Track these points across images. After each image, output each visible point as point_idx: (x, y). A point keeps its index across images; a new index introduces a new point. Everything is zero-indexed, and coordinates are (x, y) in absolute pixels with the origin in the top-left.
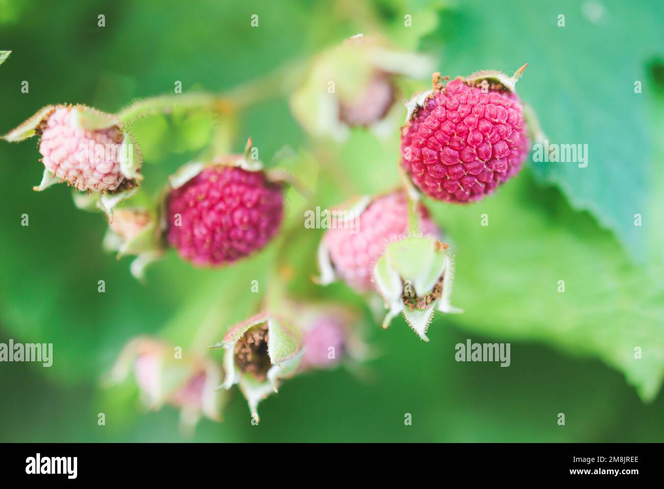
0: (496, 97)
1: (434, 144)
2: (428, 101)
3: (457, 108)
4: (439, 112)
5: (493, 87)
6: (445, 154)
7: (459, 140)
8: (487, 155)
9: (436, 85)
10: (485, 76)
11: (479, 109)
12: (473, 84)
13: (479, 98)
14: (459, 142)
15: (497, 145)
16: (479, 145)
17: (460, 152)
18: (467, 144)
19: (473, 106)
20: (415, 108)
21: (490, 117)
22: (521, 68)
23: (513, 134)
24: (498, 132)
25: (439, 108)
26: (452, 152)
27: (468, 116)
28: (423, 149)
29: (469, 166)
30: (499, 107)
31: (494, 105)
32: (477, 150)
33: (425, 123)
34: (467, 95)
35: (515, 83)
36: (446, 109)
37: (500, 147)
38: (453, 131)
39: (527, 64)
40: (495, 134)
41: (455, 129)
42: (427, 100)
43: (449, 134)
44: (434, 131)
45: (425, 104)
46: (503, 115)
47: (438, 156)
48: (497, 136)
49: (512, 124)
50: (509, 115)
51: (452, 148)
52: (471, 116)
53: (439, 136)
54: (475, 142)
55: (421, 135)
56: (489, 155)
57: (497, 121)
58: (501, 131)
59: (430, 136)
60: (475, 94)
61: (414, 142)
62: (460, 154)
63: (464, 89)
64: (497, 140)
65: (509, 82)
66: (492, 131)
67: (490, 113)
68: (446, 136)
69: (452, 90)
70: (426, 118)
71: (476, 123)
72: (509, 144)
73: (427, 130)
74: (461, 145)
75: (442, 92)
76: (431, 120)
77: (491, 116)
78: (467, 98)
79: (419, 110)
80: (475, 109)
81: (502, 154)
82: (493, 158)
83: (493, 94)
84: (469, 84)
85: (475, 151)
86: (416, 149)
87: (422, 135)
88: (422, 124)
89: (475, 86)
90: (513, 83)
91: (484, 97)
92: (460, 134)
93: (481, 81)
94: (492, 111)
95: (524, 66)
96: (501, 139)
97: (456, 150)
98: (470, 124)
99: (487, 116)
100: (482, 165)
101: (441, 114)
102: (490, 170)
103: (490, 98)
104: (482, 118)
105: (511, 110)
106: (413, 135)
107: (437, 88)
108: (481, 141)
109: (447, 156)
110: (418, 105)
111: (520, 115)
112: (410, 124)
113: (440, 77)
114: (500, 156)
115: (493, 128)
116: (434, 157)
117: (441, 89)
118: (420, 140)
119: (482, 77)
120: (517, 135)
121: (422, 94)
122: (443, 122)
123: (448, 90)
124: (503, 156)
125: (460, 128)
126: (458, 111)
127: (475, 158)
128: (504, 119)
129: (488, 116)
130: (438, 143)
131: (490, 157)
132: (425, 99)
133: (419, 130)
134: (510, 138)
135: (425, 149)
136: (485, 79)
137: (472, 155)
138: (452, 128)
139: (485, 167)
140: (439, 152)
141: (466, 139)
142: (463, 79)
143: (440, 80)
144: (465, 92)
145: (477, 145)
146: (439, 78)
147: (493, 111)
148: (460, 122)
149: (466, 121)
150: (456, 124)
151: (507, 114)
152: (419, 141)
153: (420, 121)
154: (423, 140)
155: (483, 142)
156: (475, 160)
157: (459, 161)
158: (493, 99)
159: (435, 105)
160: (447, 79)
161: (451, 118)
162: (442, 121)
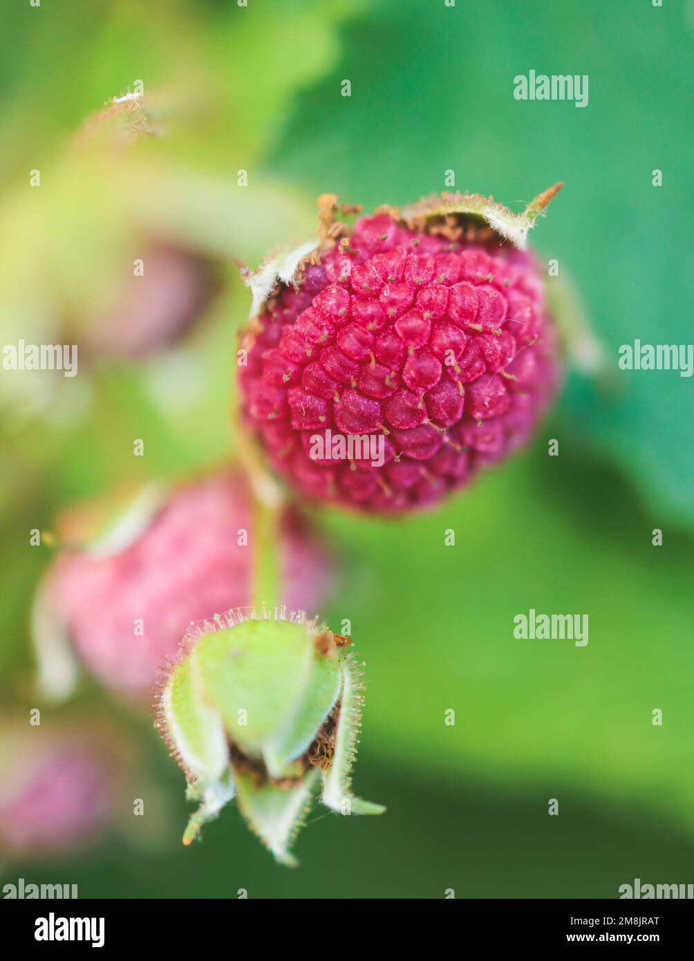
0: (479, 261)
1: (318, 380)
2: (307, 271)
3: (379, 292)
4: (332, 301)
5: (471, 235)
6: (345, 408)
7: (380, 375)
8: (452, 411)
9: (328, 228)
10: (451, 210)
11: (434, 296)
12: (422, 225)
13: (435, 267)
14: (381, 380)
15: (478, 385)
16: (433, 388)
17: (384, 404)
18: (402, 385)
19: (420, 288)
20: (272, 290)
21: (460, 316)
22: (543, 195)
23: (519, 358)
24: (482, 355)
25: (334, 291)
26: (364, 403)
27: (405, 312)
28: (291, 392)
29: (405, 439)
30: (487, 289)
31: (472, 286)
32: (427, 400)
33: (298, 327)
34: (404, 257)
35: (526, 231)
36: (352, 291)
37: (487, 391)
38: (368, 351)
39: (558, 184)
40: (473, 361)
41: (374, 347)
42: (303, 268)
43: (356, 358)
44: (318, 348)
45: (296, 279)
46: (494, 312)
47: (326, 414)
48: (477, 364)
49: (517, 336)
50: (510, 311)
51: (363, 393)
52: (412, 315)
53: (331, 364)
54: (422, 379)
55: (285, 357)
56: (456, 412)
57: (478, 327)
58: (488, 352)
59: (306, 362)
60: (426, 255)
61: (269, 373)
62: (384, 409)
63: (397, 242)
64: (477, 376)
65: (513, 227)
66: (466, 353)
67: (462, 308)
68: (351, 364)
69: (368, 241)
70: (299, 311)
71: (426, 334)
72: (507, 383)
73: (302, 345)
74: (385, 389)
75: (340, 248)
76: (313, 322)
77: (466, 313)
78: (405, 266)
79: (282, 292)
80: (426, 296)
81: (490, 408)
82: (468, 418)
83: (469, 254)
84: (411, 226)
85: (420, 406)
86: (274, 391)
87: (289, 357)
88: (290, 327)
89: (427, 231)
90: (522, 231)
91: (449, 262)
92: (386, 358)
93: (440, 220)
94: (466, 301)
95: (552, 189)
96: (490, 371)
97: (374, 399)
98: (410, 335)
99: (454, 314)
100: (439, 437)
101: (339, 306)
102: (458, 448)
103: (462, 266)
104: (441, 321)
105: (516, 296)
106: (266, 355)
107: (329, 237)
108: (439, 379)
109: (351, 413)
110: (279, 280)
111: (538, 308)
112: (258, 327)
113: (338, 206)
114: (485, 413)
115: (468, 344)
116: (317, 415)
117: (338, 238)
118: (284, 367)
119: (444, 210)
120: (530, 363)
121: (292, 250)
122: (344, 326)
123: (357, 241)
124: (491, 413)
125: (385, 344)
126: (382, 299)
127: (421, 420)
128: (495, 321)
129: (457, 315)
130: (329, 380)
131: (459, 416)
132: (299, 266)
133: (281, 344)
134: (512, 368)
135: (295, 393)
136: (450, 215)
137: (414, 413)
138: (363, 343)
139: (446, 439)
140: (330, 403)
141: (400, 373)
142: (395, 214)
143: (339, 215)
144: (398, 248)
145: (426, 388)
146: (334, 209)
147: (471, 300)
148: (384, 329)
149: (401, 328)
150: (376, 333)
151: (506, 306)
152: (280, 371)
153: (285, 321)
154: (291, 369)
155: (443, 380)
156: (420, 426)
157: (381, 427)
158: (471, 267)
159: (323, 280)
160: (355, 211)
161: (361, 317)
162: (339, 326)
